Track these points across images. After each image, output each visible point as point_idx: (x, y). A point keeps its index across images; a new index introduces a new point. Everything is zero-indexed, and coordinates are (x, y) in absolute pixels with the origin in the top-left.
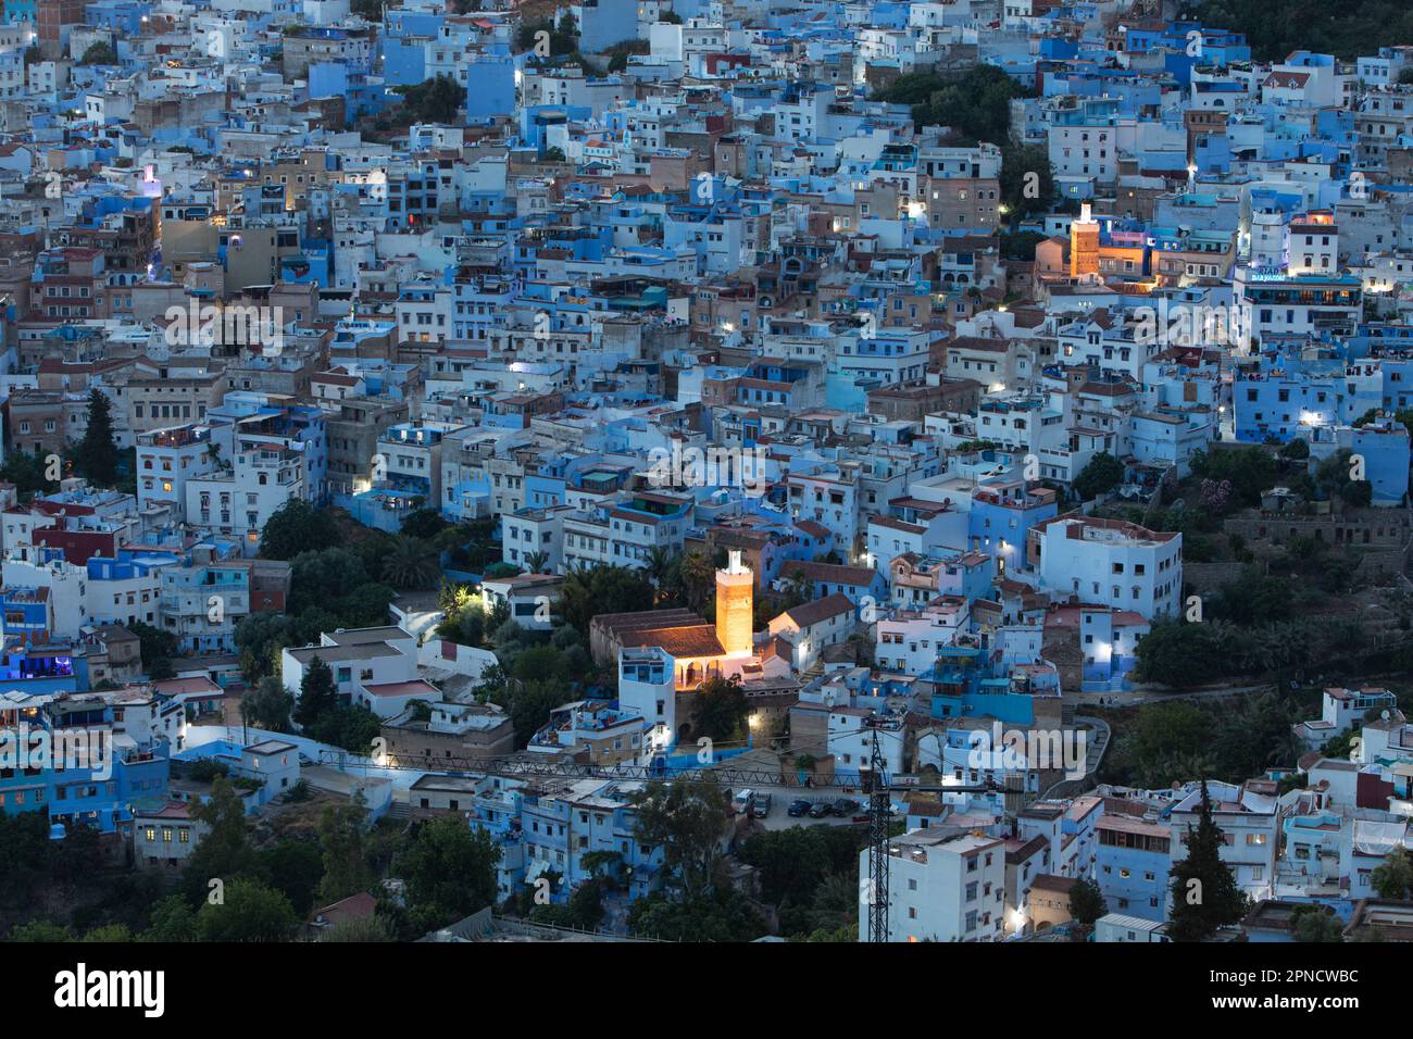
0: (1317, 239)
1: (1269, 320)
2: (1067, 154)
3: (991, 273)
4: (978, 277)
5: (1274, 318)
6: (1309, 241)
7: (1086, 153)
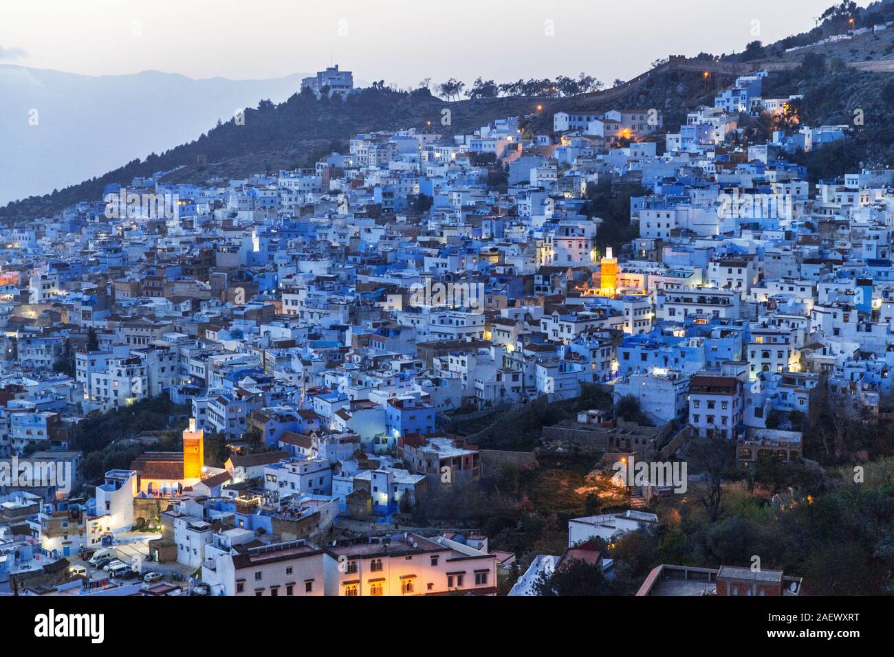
0: (735, 270)
1: (674, 315)
2: (648, 226)
3: (559, 286)
4: (553, 289)
5: (676, 313)
6: (730, 271)
7: (659, 226)
